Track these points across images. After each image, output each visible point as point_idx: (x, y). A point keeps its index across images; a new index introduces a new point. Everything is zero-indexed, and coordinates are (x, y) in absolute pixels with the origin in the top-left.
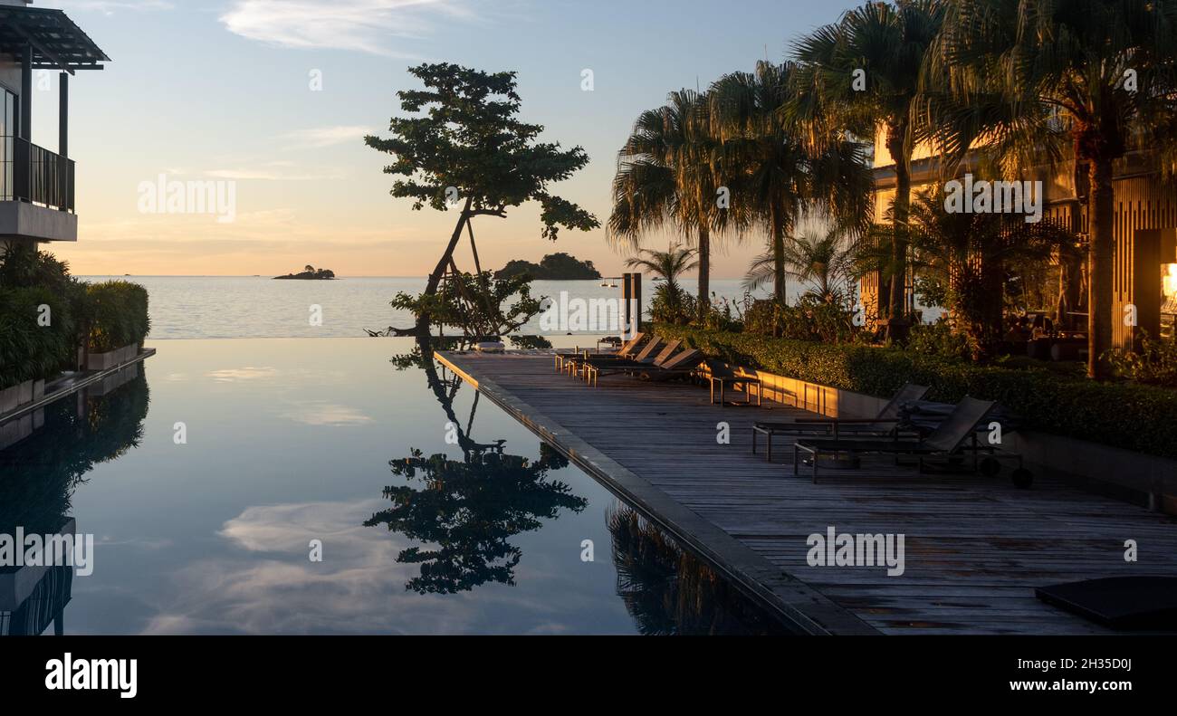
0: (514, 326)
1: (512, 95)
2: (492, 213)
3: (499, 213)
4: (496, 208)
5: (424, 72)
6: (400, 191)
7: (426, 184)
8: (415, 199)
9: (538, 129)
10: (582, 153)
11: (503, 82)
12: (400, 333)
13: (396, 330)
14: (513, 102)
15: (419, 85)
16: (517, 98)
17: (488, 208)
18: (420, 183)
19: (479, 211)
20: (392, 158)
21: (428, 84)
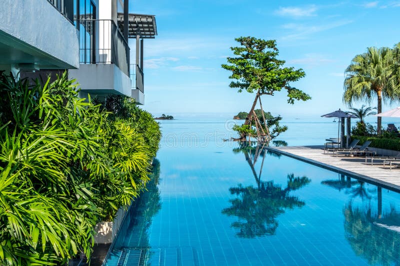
0: (273, 137)
1: (275, 49)
2: (268, 94)
3: (271, 94)
4: (270, 92)
5: (241, 40)
6: (233, 85)
7: (243, 83)
8: (239, 88)
9: (284, 62)
10: (302, 71)
11: (272, 44)
12: (235, 140)
13: (234, 139)
14: (275, 52)
15: (239, 45)
16: (277, 50)
17: (267, 92)
18: (241, 82)
19: (263, 93)
20: (231, 73)
21: (242, 44)
